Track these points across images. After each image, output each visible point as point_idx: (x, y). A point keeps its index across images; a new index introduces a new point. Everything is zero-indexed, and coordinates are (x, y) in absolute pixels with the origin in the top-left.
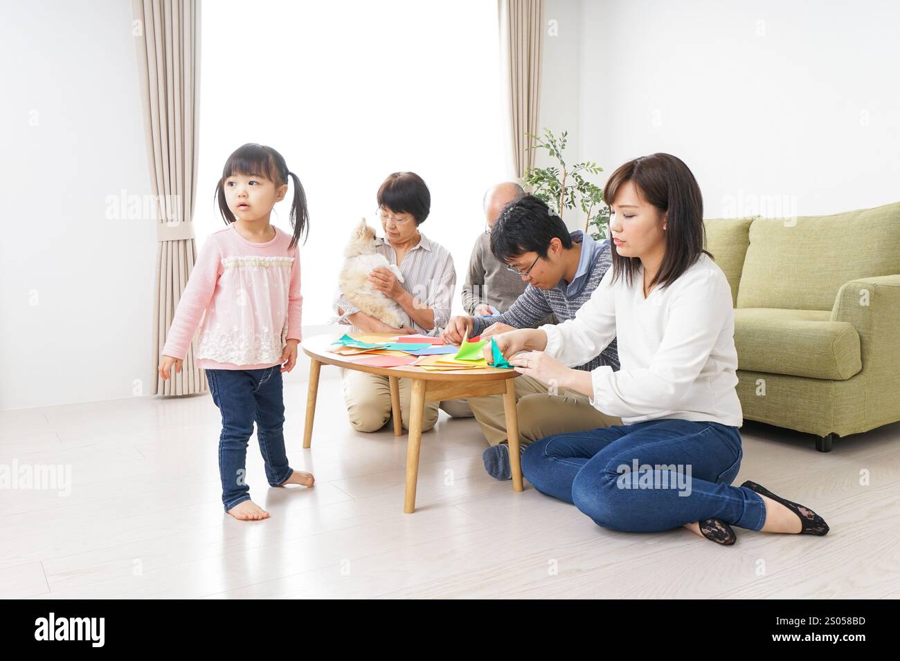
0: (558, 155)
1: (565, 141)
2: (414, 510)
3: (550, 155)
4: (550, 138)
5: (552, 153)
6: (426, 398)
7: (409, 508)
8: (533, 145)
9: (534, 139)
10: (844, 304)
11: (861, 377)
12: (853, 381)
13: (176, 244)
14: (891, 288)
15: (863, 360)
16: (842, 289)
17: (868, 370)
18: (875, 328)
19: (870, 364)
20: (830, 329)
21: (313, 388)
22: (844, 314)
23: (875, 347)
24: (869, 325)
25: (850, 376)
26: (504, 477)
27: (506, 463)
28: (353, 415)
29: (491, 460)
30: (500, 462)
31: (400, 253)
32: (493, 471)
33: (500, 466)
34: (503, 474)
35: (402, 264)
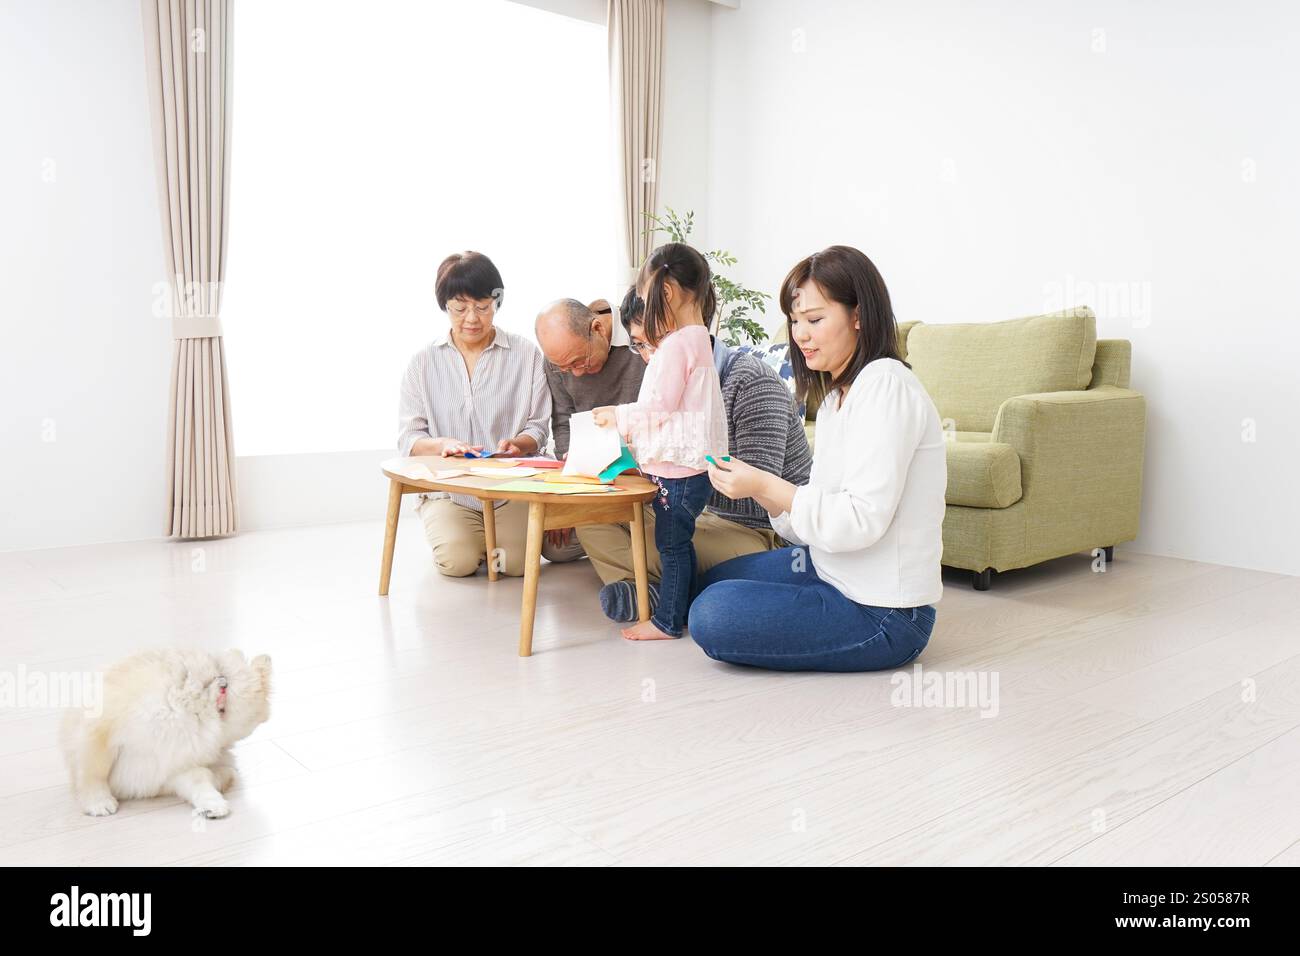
1: (691, 223)
2: (531, 654)
6: (546, 524)
7: (526, 652)
8: (651, 228)
9: (651, 218)
10: (1005, 424)
11: (1022, 505)
12: (1014, 509)
13: (198, 343)
14: (1054, 406)
15: (1024, 486)
16: (1001, 407)
17: (1029, 498)
18: (1037, 450)
19: (1031, 491)
20: (988, 451)
21: (392, 522)
22: (1004, 435)
23: (1037, 472)
24: (1030, 447)
25: (1008, 504)
26: (623, 618)
27: (626, 602)
28: (441, 556)
29: (610, 600)
30: (620, 602)
31: (471, 356)
32: (611, 612)
33: (618, 605)
34: (623, 615)
35: (477, 369)
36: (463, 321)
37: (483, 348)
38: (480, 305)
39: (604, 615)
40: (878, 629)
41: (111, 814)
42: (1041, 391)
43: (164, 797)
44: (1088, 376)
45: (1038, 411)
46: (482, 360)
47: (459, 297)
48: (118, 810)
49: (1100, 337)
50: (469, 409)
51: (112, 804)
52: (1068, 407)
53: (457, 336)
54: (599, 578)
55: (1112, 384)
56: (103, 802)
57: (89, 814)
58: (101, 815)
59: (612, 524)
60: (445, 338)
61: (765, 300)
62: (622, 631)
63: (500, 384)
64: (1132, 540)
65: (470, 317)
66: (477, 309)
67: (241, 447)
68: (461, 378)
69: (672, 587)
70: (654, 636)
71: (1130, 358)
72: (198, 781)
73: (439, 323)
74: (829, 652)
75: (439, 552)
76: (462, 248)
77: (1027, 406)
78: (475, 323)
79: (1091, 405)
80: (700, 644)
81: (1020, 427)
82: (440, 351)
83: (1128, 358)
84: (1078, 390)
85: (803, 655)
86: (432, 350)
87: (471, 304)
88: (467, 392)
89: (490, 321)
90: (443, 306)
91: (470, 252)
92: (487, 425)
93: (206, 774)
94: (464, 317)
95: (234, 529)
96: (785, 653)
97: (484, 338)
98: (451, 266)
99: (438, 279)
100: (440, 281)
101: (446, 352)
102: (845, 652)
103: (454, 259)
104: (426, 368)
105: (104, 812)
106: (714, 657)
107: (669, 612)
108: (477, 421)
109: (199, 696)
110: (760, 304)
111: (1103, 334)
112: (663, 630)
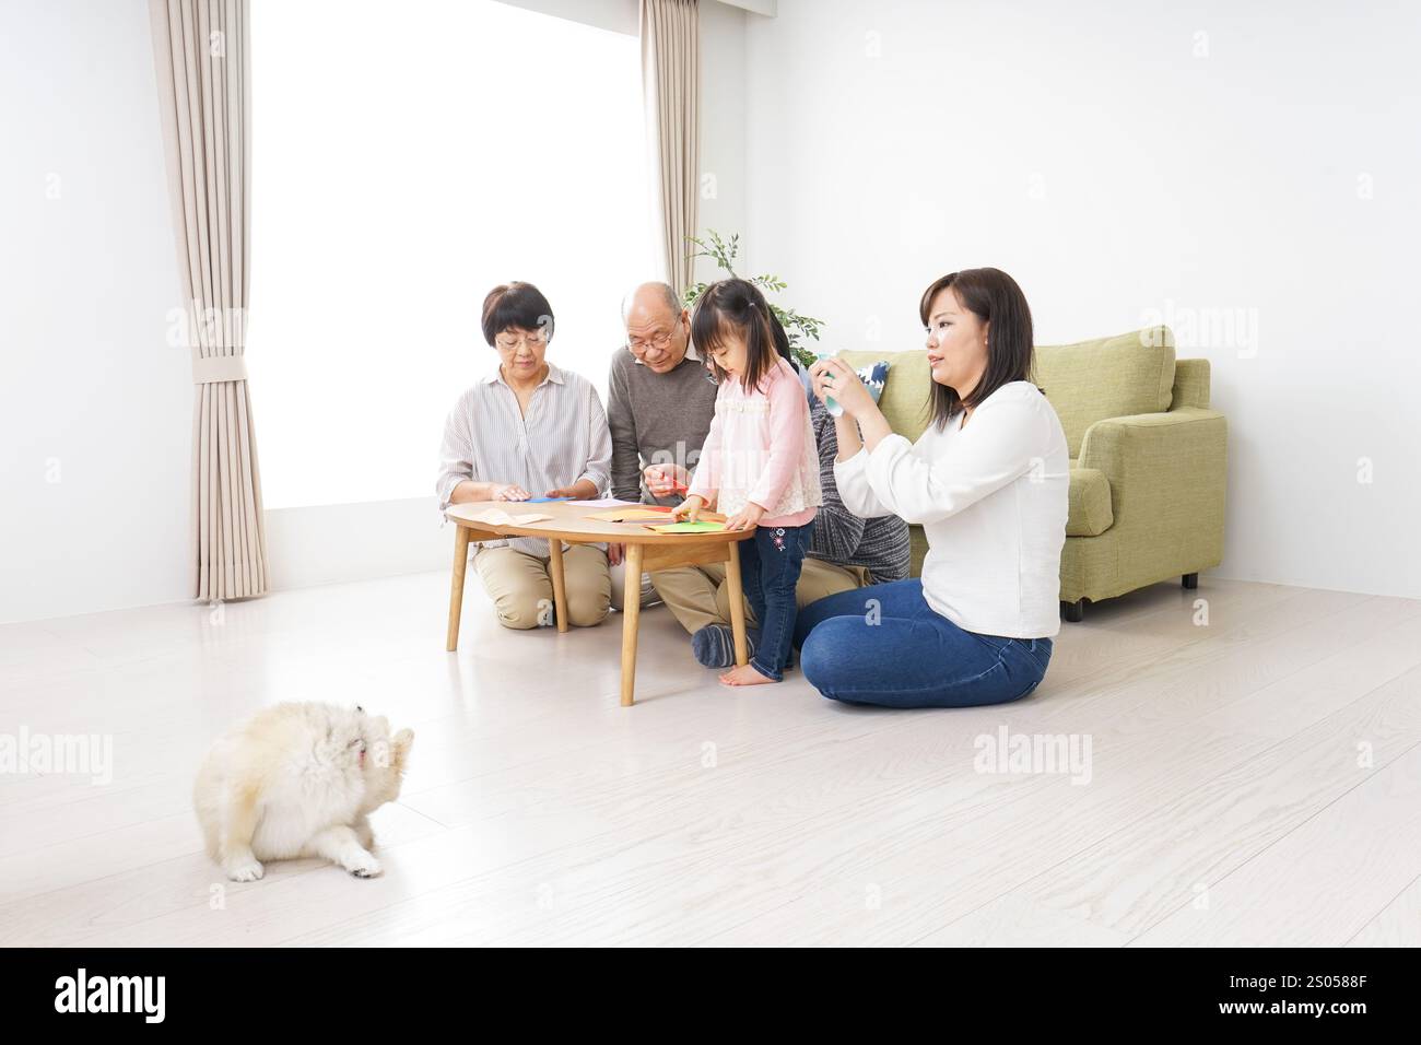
0: (727, 265)
1: (735, 247)
2: (632, 703)
3: (720, 265)
4: (717, 243)
5: (721, 264)
6: (644, 566)
7: (626, 701)
8: (691, 254)
9: (692, 242)
10: (1092, 448)
11: (1113, 532)
12: (1104, 536)
13: (221, 387)
14: (1142, 429)
15: (1115, 512)
16: (1089, 431)
17: (1119, 524)
18: (1127, 475)
19: (1122, 517)
20: (1080, 477)
21: (459, 573)
22: (1092, 460)
23: (1129, 497)
24: (1119, 471)
25: (1100, 531)
26: (717, 664)
27: (719, 646)
28: (504, 608)
29: (703, 644)
30: (713, 646)
31: (524, 393)
32: (704, 657)
33: (712, 651)
34: (716, 661)
35: (530, 407)
36: (515, 354)
37: (535, 385)
38: (531, 336)
39: (696, 661)
40: (996, 659)
41: (258, 879)
42: (1123, 414)
43: (307, 858)
44: (1169, 398)
45: (1126, 434)
46: (537, 397)
47: (509, 329)
48: (264, 874)
49: (1180, 356)
50: (523, 450)
51: (258, 868)
52: (1155, 429)
53: (507, 374)
54: (681, 625)
55: (1192, 405)
56: (248, 867)
57: (235, 880)
58: (247, 881)
59: (690, 567)
60: (495, 375)
61: (819, 326)
62: (720, 677)
63: (556, 423)
64: (1218, 565)
65: (522, 349)
66: (529, 342)
67: (270, 499)
68: (514, 416)
69: (780, 629)
70: (755, 681)
71: (1209, 377)
72: (344, 842)
73: (488, 360)
74: (949, 685)
75: (501, 604)
76: (509, 278)
77: (1115, 430)
78: (528, 356)
79: (1175, 429)
80: (815, 683)
81: (1109, 452)
82: (490, 389)
83: (1207, 377)
84: (1161, 411)
85: (922, 690)
86: (482, 388)
87: (522, 335)
88: (521, 431)
89: (542, 355)
90: (492, 341)
91: (515, 282)
92: (543, 465)
93: (348, 833)
94: (516, 350)
95: (265, 589)
96: (904, 688)
97: (536, 373)
98: (497, 299)
99: (485, 312)
100: (487, 315)
101: (496, 388)
102: (965, 685)
103: (500, 290)
104: (475, 409)
105: (250, 877)
106: (830, 697)
107: (774, 655)
108: (533, 462)
109: (343, 753)
110: (814, 331)
111: (1181, 355)
112: (765, 674)
